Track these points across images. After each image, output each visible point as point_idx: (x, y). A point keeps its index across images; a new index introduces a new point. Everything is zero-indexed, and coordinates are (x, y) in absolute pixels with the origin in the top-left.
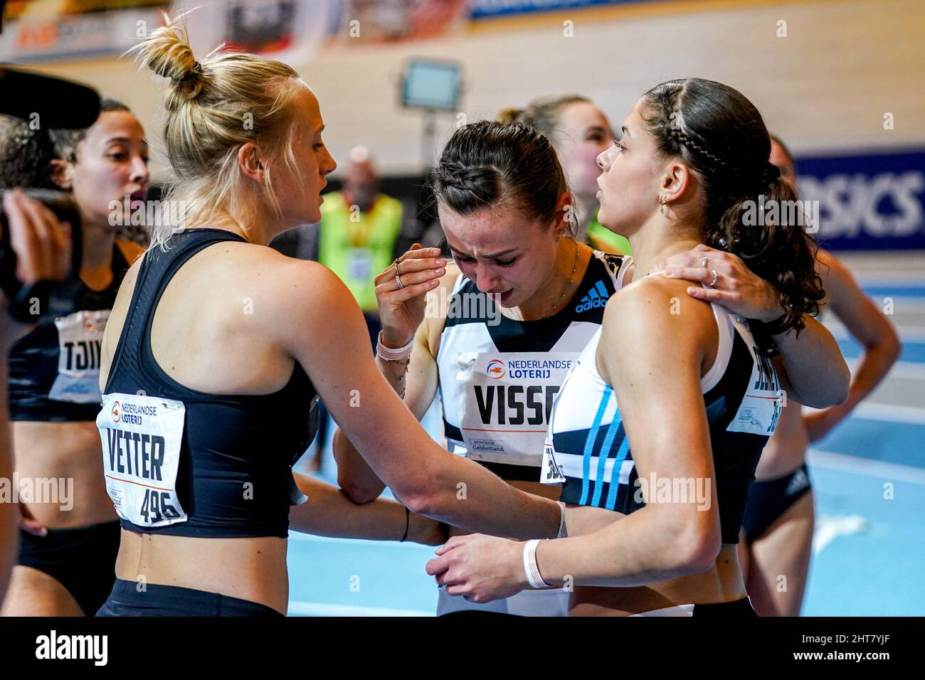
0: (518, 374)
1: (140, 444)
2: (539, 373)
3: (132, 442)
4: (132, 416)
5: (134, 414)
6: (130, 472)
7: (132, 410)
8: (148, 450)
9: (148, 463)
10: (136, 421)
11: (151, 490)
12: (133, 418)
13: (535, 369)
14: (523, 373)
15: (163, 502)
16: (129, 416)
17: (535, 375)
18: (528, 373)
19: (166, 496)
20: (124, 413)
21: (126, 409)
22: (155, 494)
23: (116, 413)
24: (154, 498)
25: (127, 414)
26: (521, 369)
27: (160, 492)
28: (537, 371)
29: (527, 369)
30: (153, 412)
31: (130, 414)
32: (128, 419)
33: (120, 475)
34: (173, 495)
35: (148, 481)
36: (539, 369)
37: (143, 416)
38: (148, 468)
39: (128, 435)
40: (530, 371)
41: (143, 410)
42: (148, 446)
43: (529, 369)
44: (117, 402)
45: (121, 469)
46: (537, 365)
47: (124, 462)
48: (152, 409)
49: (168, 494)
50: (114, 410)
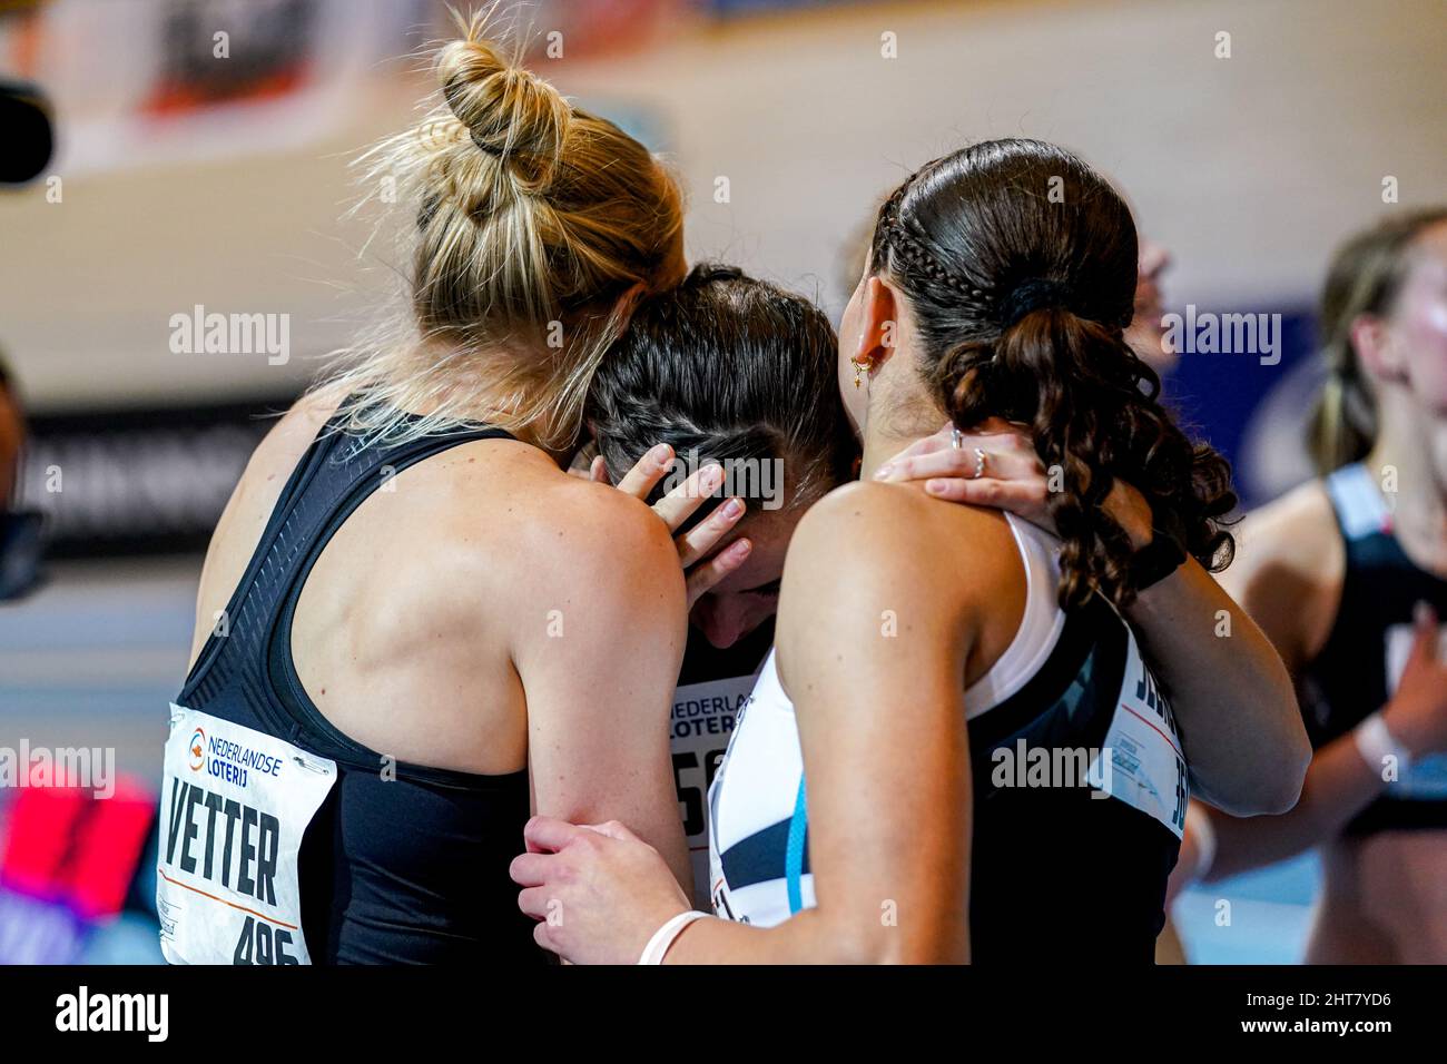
0: (683, 729)
1: (238, 824)
2: (728, 721)
3: (222, 818)
4: (229, 766)
5: (233, 763)
6: (208, 874)
7: (230, 754)
8: (254, 840)
9: (253, 866)
10: (235, 777)
11: (257, 920)
12: (231, 770)
13: (719, 714)
14: (693, 726)
15: (279, 949)
16: (223, 764)
17: (719, 727)
18: (704, 726)
19: (285, 937)
20: (214, 757)
21: (220, 750)
22: (264, 929)
23: (197, 752)
24: (264, 937)
25: (220, 759)
26: (688, 719)
27: (274, 928)
28: (724, 718)
29: (701, 715)
30: (273, 767)
31: (225, 759)
32: (217, 769)
33: (185, 876)
34: (298, 936)
35: (250, 901)
36: (727, 713)
37: (251, 771)
38: (253, 874)
39: (214, 802)
40: (709, 720)
41: (252, 758)
42: (254, 831)
43: (705, 717)
44: (199, 730)
45: (188, 864)
46: (724, 705)
47: (197, 849)
48: (272, 763)
49: (289, 933)
50: (194, 746)
